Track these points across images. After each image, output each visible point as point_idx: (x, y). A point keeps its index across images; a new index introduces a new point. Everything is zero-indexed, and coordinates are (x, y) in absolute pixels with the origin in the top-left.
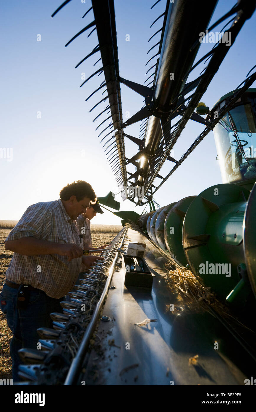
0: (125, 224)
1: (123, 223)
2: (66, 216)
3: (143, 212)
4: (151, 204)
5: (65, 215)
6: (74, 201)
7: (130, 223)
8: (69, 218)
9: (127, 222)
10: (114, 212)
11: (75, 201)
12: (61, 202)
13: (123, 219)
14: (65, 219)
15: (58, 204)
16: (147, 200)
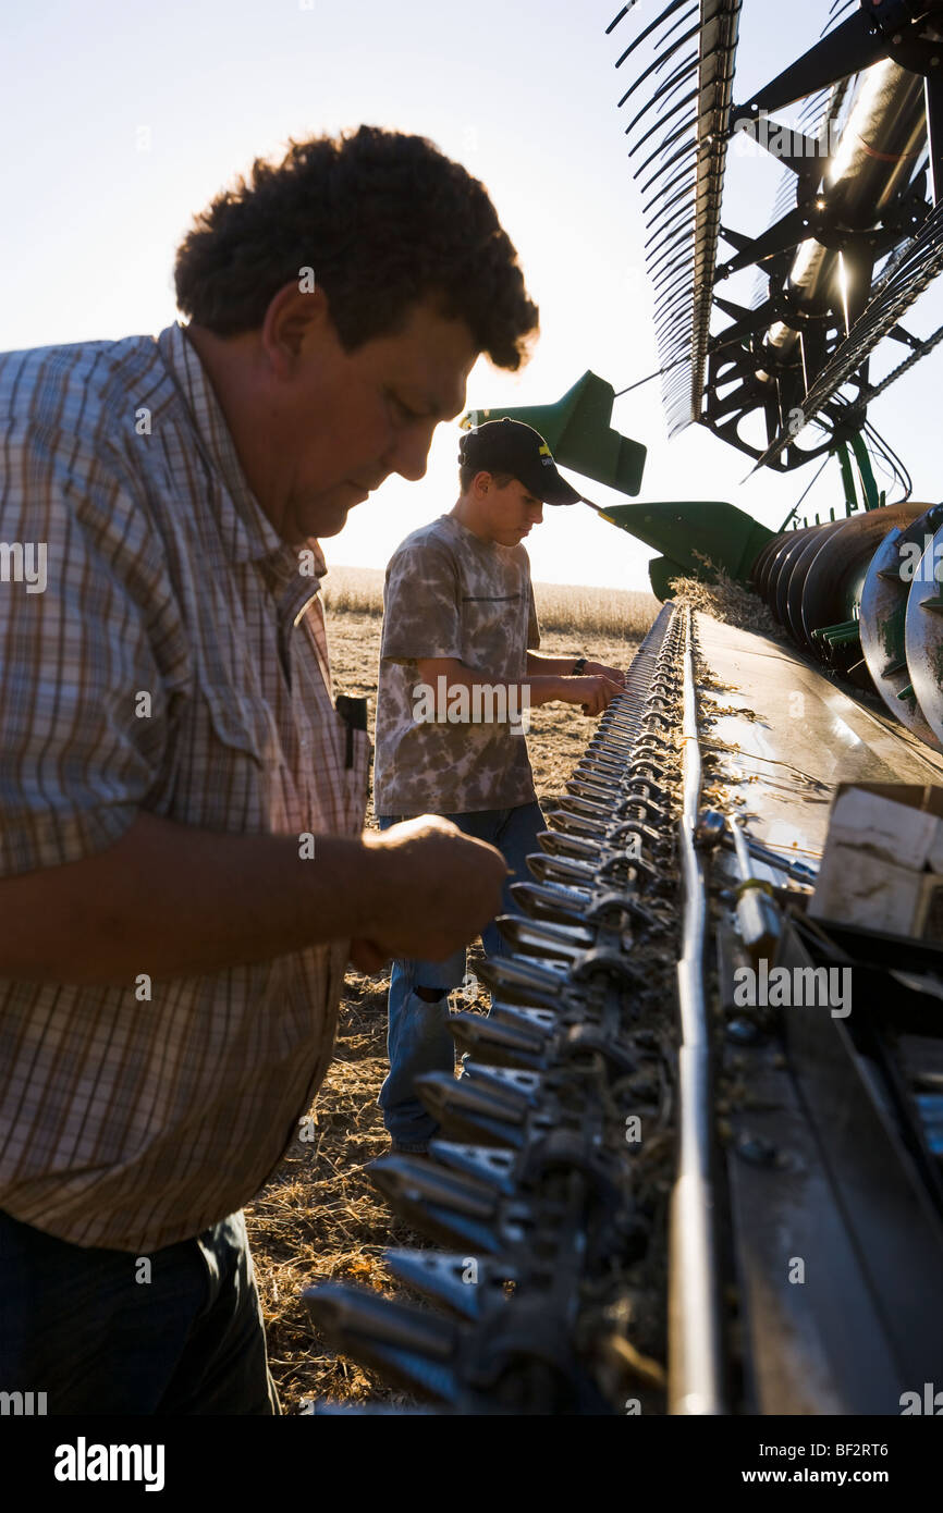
0: (674, 585)
1: (661, 578)
2: (240, 510)
3: (793, 514)
4: (853, 460)
5: (226, 500)
6: (305, 344)
7: (706, 578)
8: (262, 537)
9: (689, 574)
10: (603, 506)
11: (320, 341)
12: (187, 361)
13: (659, 555)
14: (224, 545)
15: (169, 387)
16: (829, 436)
